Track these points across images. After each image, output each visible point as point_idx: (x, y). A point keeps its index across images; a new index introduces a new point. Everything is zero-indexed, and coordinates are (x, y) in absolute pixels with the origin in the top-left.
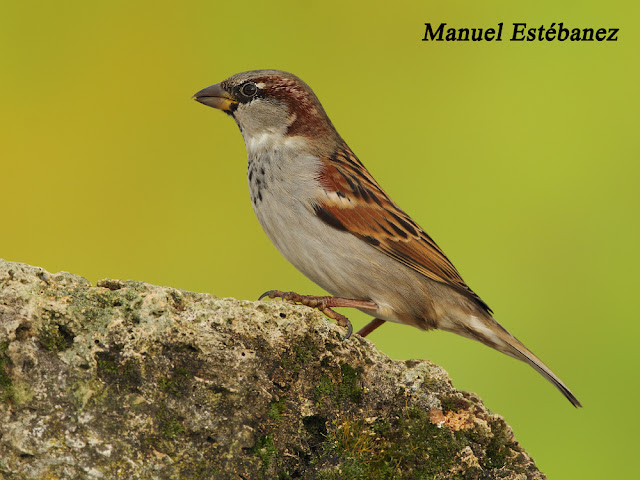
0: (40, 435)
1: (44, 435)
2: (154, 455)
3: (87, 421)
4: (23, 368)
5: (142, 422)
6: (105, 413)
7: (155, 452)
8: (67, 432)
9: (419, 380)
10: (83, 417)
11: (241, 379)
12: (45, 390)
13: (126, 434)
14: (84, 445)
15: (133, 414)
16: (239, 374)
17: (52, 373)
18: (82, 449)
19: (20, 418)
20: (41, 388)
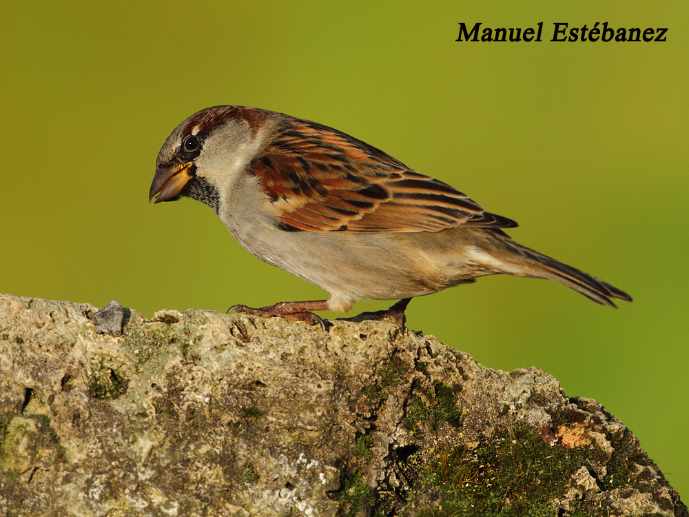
0: (97, 497)
1: (101, 497)
2: (228, 509)
3: (148, 477)
4: (73, 422)
5: (210, 472)
6: (168, 466)
7: (228, 505)
8: (127, 491)
9: (525, 395)
10: (143, 473)
11: (319, 414)
12: (99, 445)
13: (193, 487)
14: (146, 504)
15: (200, 466)
16: (317, 409)
17: (105, 426)
18: (145, 509)
19: (74, 478)
20: (95, 444)
